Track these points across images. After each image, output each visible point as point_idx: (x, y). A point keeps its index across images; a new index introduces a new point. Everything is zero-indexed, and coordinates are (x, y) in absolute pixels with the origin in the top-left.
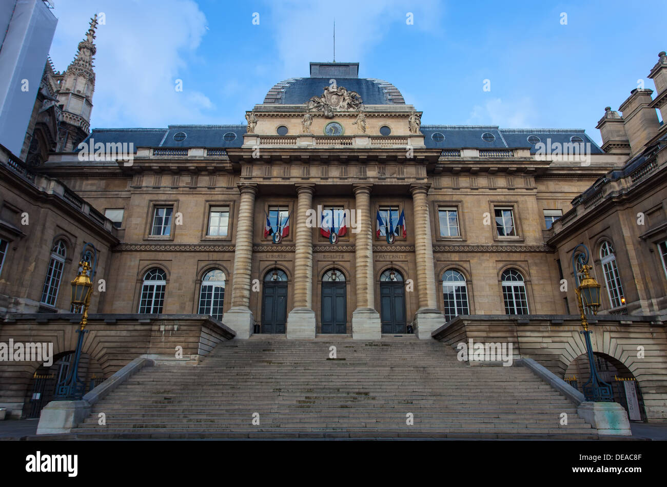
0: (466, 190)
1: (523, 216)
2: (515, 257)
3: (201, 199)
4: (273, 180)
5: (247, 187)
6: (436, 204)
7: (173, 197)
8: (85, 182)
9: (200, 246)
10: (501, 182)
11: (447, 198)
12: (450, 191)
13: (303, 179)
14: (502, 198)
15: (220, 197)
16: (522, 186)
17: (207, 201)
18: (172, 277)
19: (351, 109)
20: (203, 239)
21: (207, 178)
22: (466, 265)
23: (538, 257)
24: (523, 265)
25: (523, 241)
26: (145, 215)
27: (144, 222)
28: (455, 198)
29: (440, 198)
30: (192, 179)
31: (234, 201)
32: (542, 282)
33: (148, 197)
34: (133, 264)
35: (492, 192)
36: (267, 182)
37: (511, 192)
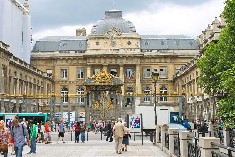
0: (152, 63)
1: (168, 71)
2: (164, 83)
3: (75, 67)
4: (96, 63)
5: (89, 65)
6: (143, 68)
7: (67, 67)
8: (39, 61)
9: (76, 81)
10: (163, 60)
11: (147, 66)
12: (148, 64)
13: (104, 62)
14: (163, 65)
15: (80, 66)
16: (169, 61)
17: (77, 68)
18: (70, 90)
19: (119, 36)
20: (77, 79)
21: (76, 60)
22: (151, 86)
23: (171, 84)
24: (167, 85)
25: (167, 79)
26: (59, 72)
27: (59, 74)
28: (149, 66)
29: (145, 66)
30: (72, 61)
31: (85, 68)
32: (171, 90)
33: (60, 67)
34: (58, 87)
35: (160, 64)
36: (94, 64)
37: (166, 63)
